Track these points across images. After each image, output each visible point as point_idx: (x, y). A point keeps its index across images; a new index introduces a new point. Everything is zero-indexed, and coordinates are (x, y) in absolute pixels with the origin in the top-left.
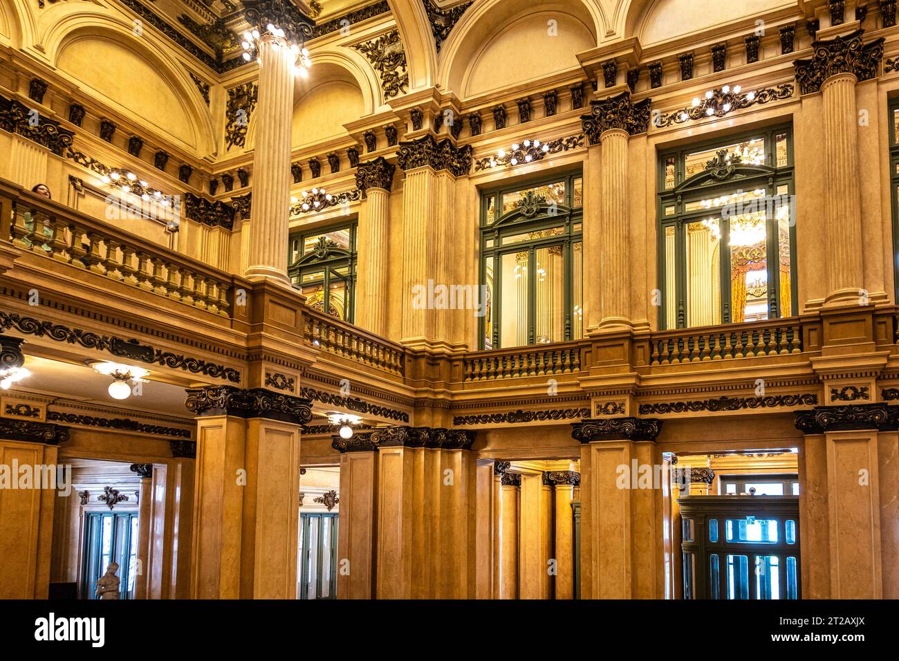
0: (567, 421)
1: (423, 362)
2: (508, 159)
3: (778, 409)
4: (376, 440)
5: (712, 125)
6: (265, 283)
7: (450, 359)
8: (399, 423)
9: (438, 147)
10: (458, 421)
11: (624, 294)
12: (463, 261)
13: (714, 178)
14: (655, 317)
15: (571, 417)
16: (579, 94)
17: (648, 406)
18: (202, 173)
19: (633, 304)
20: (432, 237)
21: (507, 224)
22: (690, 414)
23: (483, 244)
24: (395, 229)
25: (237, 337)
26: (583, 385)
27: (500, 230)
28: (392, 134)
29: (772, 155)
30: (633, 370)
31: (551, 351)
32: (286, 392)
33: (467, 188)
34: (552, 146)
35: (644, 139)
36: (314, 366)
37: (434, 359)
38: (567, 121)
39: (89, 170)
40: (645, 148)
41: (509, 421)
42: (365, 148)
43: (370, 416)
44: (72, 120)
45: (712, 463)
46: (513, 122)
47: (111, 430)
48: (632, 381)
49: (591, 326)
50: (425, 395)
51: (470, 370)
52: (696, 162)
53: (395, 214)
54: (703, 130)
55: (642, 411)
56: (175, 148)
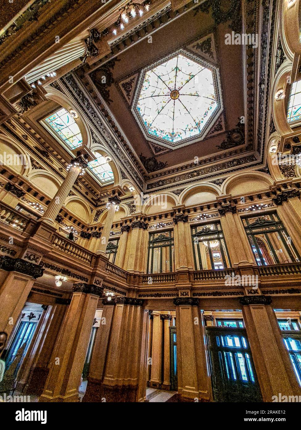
0: (172, 297)
1: (132, 277)
2: (157, 227)
3: (233, 296)
4: (116, 302)
5: (202, 221)
6: (100, 255)
7: (139, 276)
8: (124, 296)
9: (141, 224)
10: (140, 296)
11: (186, 260)
12: (144, 249)
13: (204, 232)
14: (194, 266)
15: (173, 296)
16: (172, 214)
17: (195, 294)
18: (86, 227)
19: (188, 263)
20: (138, 243)
21: (156, 241)
22: (207, 297)
23: (149, 245)
24: (129, 241)
25: (91, 269)
26: (176, 286)
27: (154, 242)
28: (131, 221)
29: (217, 228)
30: (190, 282)
31: (167, 275)
32: (98, 286)
33: (147, 232)
34: (166, 224)
35: (187, 223)
36: (107, 278)
37: (135, 276)
38: (170, 219)
39: (63, 226)
40: (188, 225)
41: (155, 297)
42: (124, 223)
43: (117, 294)
44: (64, 216)
45: (212, 313)
46: (158, 219)
47: (43, 294)
48: (190, 285)
49: (177, 268)
50: (132, 287)
51: (144, 279)
52: (200, 229)
53: (129, 237)
54: (200, 222)
55: (193, 295)
56: (83, 222)
